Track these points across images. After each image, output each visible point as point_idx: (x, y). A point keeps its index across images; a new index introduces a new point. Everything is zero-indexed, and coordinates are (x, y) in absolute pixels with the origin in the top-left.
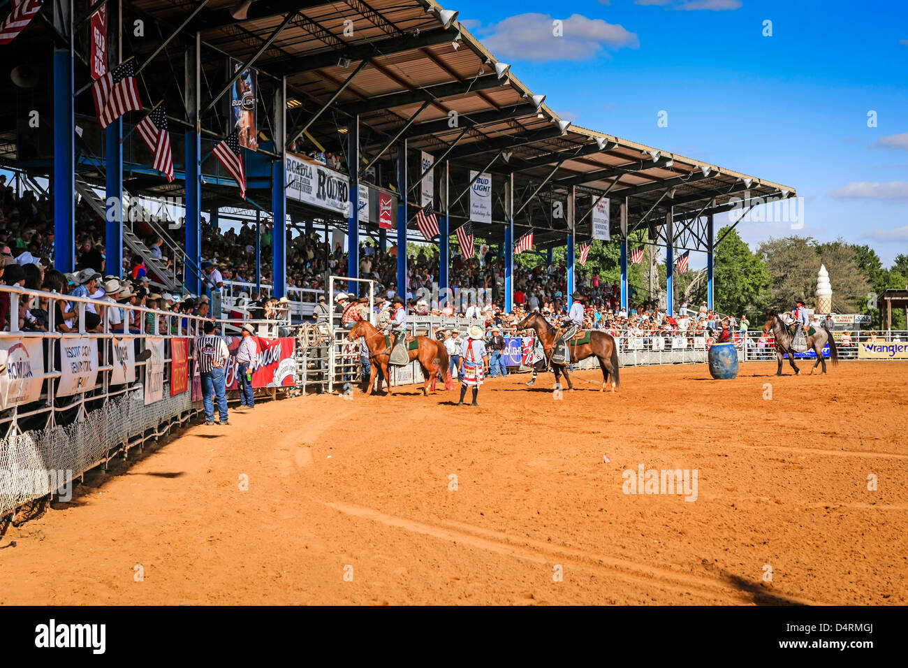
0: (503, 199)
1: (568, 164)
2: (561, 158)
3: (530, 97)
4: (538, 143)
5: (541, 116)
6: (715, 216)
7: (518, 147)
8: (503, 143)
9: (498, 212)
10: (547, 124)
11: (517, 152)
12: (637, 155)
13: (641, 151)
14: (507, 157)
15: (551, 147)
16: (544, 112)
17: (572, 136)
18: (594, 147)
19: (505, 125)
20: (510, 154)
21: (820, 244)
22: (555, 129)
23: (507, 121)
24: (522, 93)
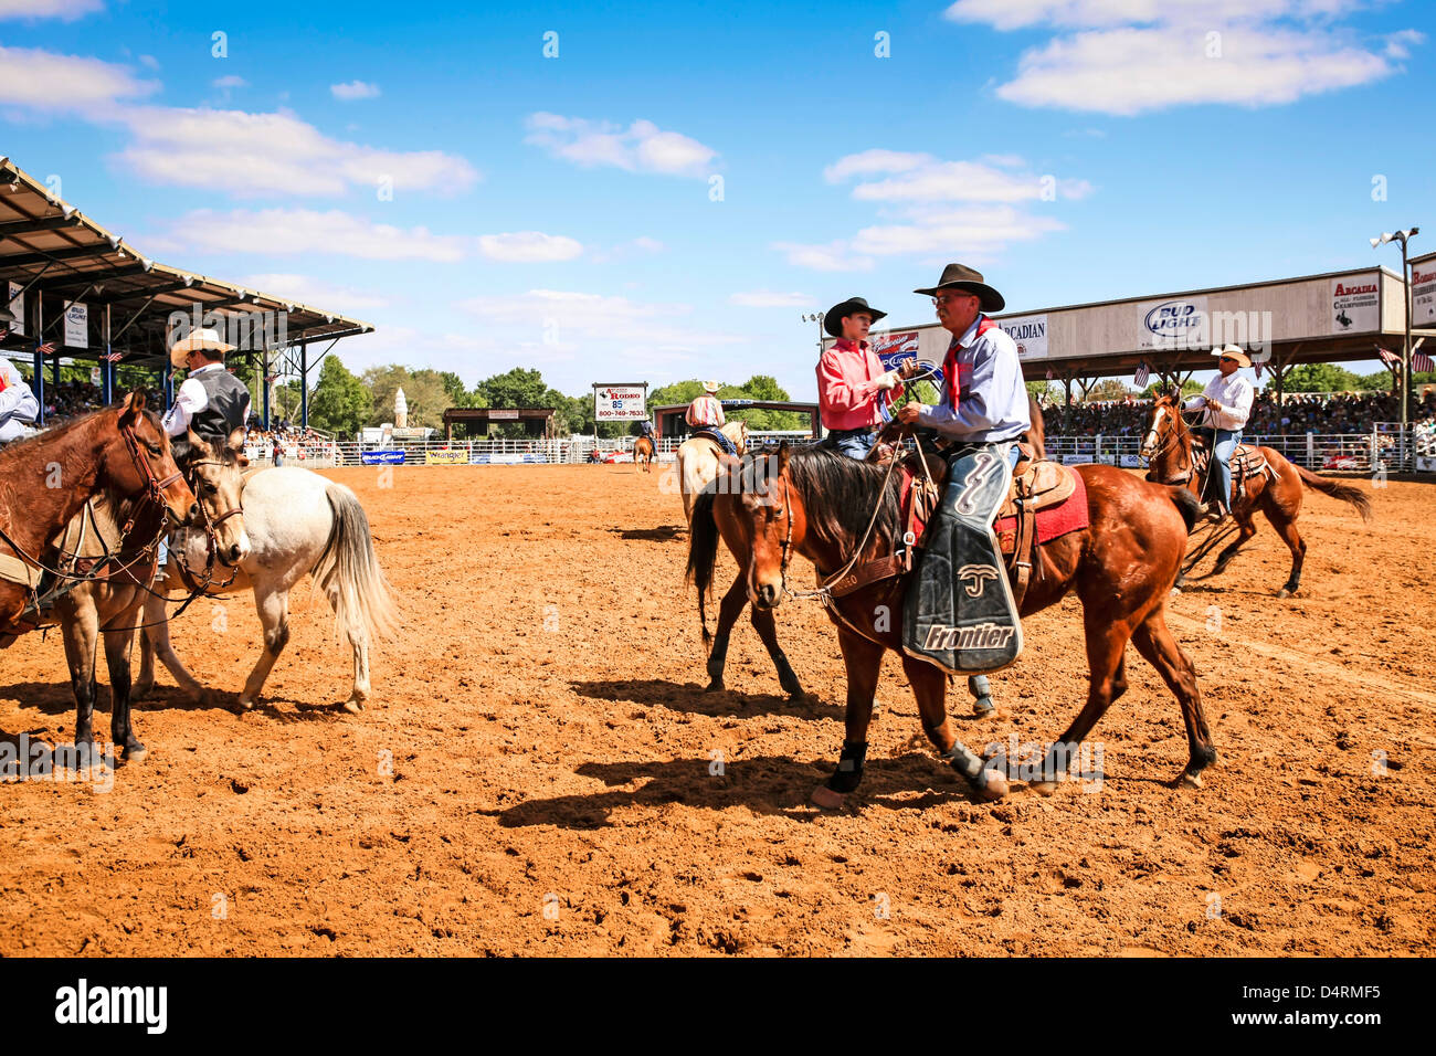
0: (101, 330)
1: (161, 297)
2: (154, 292)
3: (107, 238)
4: (128, 278)
5: (122, 255)
6: (308, 346)
7: (110, 281)
8: (93, 277)
9: (94, 336)
10: (131, 262)
11: (109, 285)
12: (226, 292)
13: (229, 290)
14: (98, 289)
15: (141, 283)
16: (125, 251)
17: (158, 274)
18: (180, 283)
19: (90, 262)
20: (102, 287)
21: (416, 370)
22: (139, 266)
23: (92, 258)
24: (99, 234)
